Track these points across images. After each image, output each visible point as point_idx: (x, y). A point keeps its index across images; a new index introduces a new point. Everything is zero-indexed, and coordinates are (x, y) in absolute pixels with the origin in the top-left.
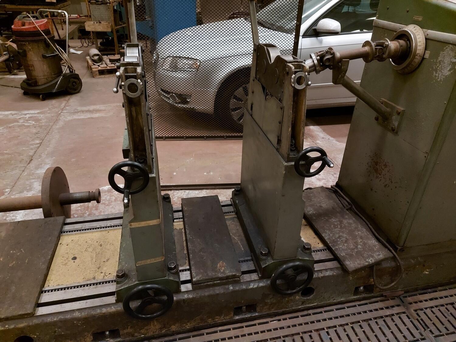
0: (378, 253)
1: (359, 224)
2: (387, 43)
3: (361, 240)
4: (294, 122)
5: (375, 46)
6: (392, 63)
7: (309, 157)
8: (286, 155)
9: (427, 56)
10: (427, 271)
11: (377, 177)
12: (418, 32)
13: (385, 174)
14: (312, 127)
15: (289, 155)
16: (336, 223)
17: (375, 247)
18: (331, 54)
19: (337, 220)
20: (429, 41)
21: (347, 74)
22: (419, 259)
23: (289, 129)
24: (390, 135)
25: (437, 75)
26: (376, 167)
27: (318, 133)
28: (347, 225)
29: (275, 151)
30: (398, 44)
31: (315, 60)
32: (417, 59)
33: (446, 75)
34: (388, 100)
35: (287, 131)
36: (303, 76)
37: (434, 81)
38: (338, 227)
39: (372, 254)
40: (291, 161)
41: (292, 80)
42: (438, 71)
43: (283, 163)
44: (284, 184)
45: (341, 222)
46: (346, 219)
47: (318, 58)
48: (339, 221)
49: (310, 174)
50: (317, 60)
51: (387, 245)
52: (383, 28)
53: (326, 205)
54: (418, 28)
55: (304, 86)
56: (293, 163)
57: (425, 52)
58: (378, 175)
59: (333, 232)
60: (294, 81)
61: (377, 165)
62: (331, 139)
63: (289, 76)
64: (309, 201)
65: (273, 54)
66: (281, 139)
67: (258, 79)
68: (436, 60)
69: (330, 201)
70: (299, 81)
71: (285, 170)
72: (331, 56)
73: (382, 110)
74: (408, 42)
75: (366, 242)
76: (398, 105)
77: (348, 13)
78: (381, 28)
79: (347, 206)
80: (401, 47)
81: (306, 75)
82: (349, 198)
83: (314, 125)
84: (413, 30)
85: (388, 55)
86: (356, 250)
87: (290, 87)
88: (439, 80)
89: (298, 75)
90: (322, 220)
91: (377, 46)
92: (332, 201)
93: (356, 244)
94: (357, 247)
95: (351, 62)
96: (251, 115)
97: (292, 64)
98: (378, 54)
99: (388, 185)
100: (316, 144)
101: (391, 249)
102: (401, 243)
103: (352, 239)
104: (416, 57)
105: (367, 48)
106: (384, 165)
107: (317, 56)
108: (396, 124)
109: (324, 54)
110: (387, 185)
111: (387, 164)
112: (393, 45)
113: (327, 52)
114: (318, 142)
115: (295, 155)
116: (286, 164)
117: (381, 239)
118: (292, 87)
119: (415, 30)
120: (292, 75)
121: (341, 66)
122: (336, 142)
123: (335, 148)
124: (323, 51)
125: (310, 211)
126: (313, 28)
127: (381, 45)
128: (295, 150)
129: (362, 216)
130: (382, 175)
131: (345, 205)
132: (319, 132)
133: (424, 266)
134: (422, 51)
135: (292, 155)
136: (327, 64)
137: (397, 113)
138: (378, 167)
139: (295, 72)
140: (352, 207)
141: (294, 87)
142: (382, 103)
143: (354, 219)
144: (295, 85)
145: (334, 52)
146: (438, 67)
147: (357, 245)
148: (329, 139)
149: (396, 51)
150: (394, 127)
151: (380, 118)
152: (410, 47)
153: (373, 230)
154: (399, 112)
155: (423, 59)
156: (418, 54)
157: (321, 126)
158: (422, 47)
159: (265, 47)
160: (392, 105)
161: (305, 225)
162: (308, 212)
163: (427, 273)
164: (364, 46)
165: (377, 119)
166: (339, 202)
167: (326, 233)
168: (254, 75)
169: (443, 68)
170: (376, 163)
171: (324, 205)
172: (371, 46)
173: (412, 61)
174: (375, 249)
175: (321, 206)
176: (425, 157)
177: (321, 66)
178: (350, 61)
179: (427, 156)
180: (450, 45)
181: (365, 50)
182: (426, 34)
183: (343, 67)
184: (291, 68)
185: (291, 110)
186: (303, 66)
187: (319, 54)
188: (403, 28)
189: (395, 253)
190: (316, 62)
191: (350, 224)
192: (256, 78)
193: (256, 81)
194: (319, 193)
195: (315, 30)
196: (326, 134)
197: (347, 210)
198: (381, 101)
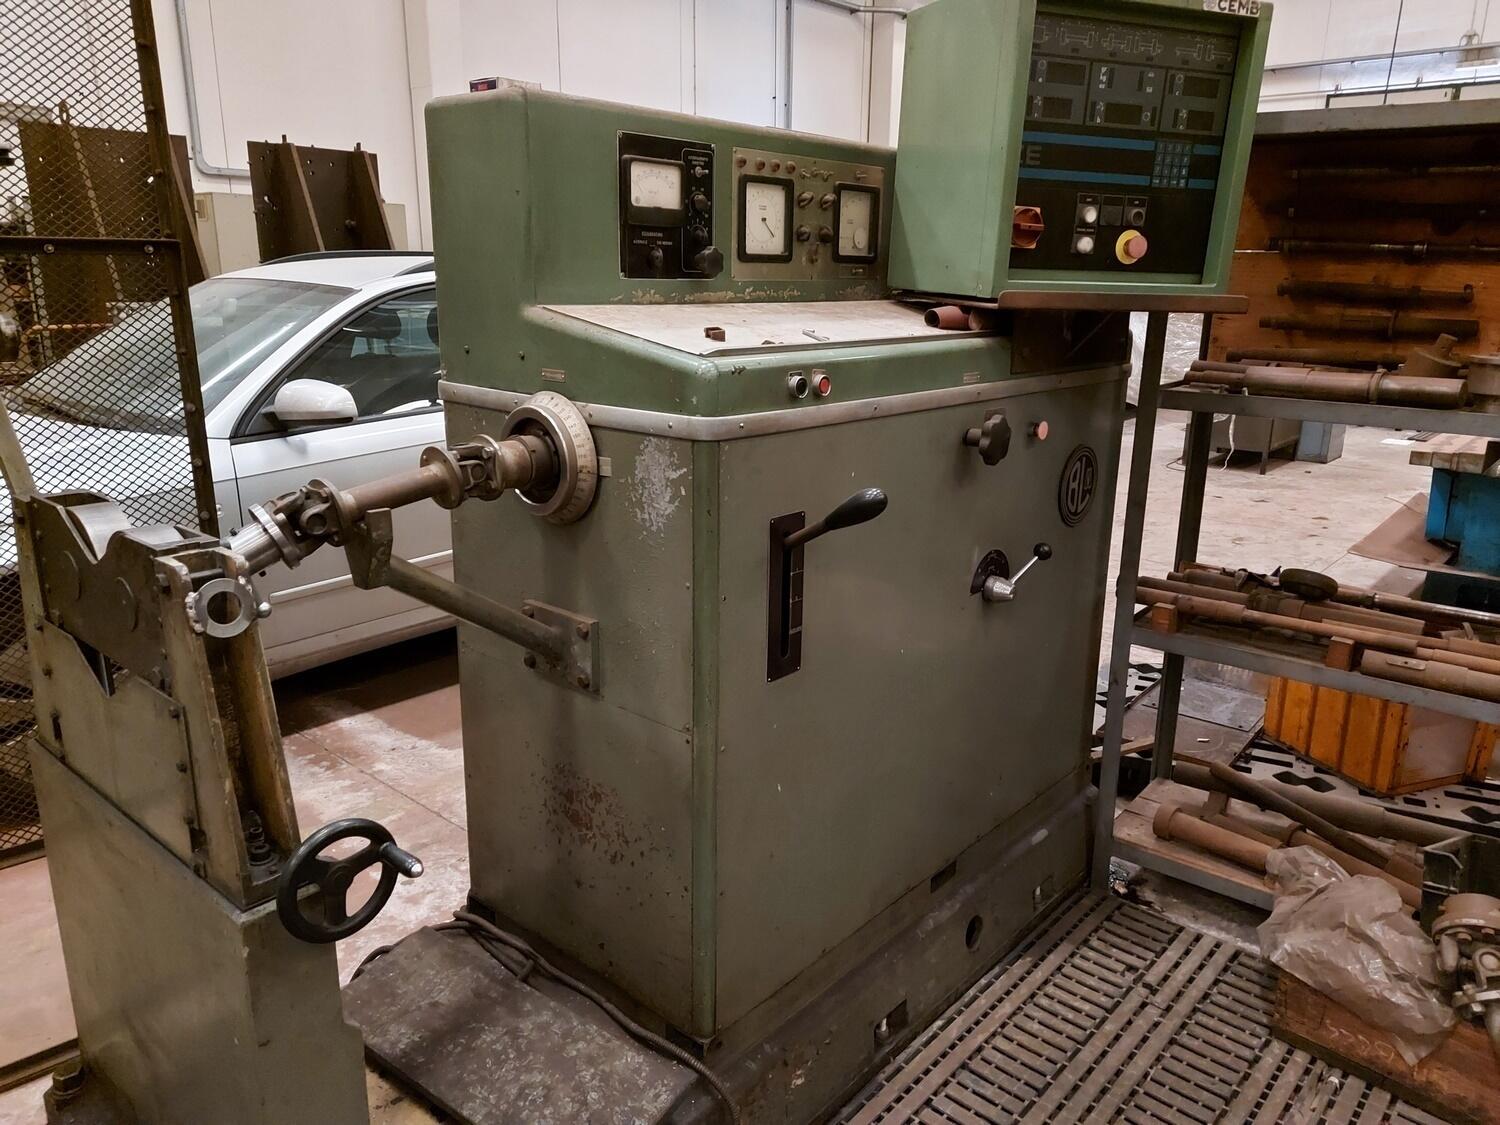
0: (651, 1093)
1: (572, 1014)
2: (489, 449)
3: (592, 1070)
4: (243, 751)
5: (459, 460)
6: (524, 499)
7: (326, 865)
8: (236, 885)
9: (606, 470)
10: (799, 1076)
11: (583, 840)
12: (563, 410)
13: (603, 823)
14: (346, 723)
15: (247, 879)
16: (499, 1047)
17: (639, 1075)
18: (325, 500)
19: (500, 1030)
20: (600, 433)
21: (396, 550)
22: (767, 1047)
23: (224, 783)
24: (581, 702)
25: (646, 516)
26: (573, 807)
27: (374, 737)
28: (534, 1035)
29: (190, 875)
30: (522, 447)
31: (272, 527)
32: (585, 480)
33: (667, 513)
34: (543, 602)
35: (219, 794)
36: (230, 589)
37: (645, 533)
38: (508, 1058)
39: (637, 1104)
40: (264, 899)
41: (191, 613)
42: (646, 506)
43: (233, 917)
44: (255, 993)
45: (514, 1034)
46: (529, 1013)
47: (281, 516)
48: (506, 1033)
49: (352, 924)
50: (280, 525)
51: (672, 1047)
52: (470, 406)
53: (451, 992)
54: (561, 400)
55: (245, 625)
56: (272, 906)
57: (598, 461)
58: (584, 831)
59: (498, 1085)
60: (198, 614)
61: (571, 803)
62: (422, 743)
63: (174, 600)
64: (388, 1000)
65: (99, 528)
66: (205, 827)
67: (56, 620)
68: (633, 479)
69: (463, 972)
70: (220, 609)
71: (247, 943)
72: (323, 507)
73: (537, 634)
74: (547, 438)
75: (607, 1069)
76: (576, 611)
77: (369, 359)
78: (464, 404)
79: (523, 966)
80: (533, 455)
81: (243, 587)
82: (519, 936)
83: (351, 714)
84: (550, 406)
85: (503, 480)
86: (585, 1116)
87: (190, 638)
88: (654, 528)
89: (211, 589)
90: (450, 1053)
91: (463, 458)
92: (468, 969)
93: (580, 1088)
94: (584, 1103)
95: (399, 514)
96: (63, 759)
97: (179, 559)
98: (472, 481)
99: (619, 856)
100: (371, 775)
101: (686, 1055)
102: (707, 1024)
103: (563, 1081)
104: (581, 476)
105: (435, 469)
106: (591, 797)
107: (276, 513)
108: (586, 665)
109: (299, 502)
110: (616, 853)
111: (598, 790)
112: (509, 451)
113: (308, 496)
114: (379, 766)
115: (275, 872)
116: (244, 918)
117: (649, 1035)
118: (198, 634)
119: (557, 405)
120: (186, 595)
121: (369, 531)
122: (438, 751)
123: (442, 773)
124: (294, 493)
125: (396, 1038)
126: (263, 410)
127: (476, 454)
128: (270, 851)
129: (574, 982)
130: (595, 829)
131: (513, 966)
132: (377, 732)
133: (786, 1064)
134: (589, 458)
135: (261, 876)
136: (318, 531)
137: (579, 635)
138: (576, 806)
139: (197, 584)
140: (535, 961)
141: (203, 634)
142: (532, 616)
143: (552, 1004)
144: (205, 625)
145: (331, 493)
146: (642, 495)
147: (585, 1094)
148: (413, 748)
149: (522, 468)
150: (582, 676)
151: (540, 659)
152: (556, 452)
153: (620, 1016)
154: (585, 630)
155: (600, 478)
156: (582, 467)
157: (377, 711)
158: (587, 447)
159: (60, 507)
160: (559, 615)
161: (394, 1102)
162: (394, 1044)
163: (799, 1082)
164: (424, 463)
165: (531, 663)
166: (494, 960)
167: (473, 1098)
168: (40, 610)
169: (654, 496)
170: (569, 796)
171: (444, 997)
172: (445, 461)
173: (573, 487)
174: (641, 1083)
175: (435, 1005)
176: (688, 742)
177: (298, 540)
178: (394, 512)
179: (690, 739)
180: (651, 438)
181: (431, 473)
182: (587, 415)
183: (374, 535)
184: (172, 572)
185: (212, 716)
186: (223, 556)
187: (281, 504)
188: (522, 404)
189: (699, 1065)
190: (275, 531)
191: (543, 1027)
192: (48, 617)
193: (52, 630)
194: (418, 956)
195: (271, 416)
196: (400, 734)
197: (525, 980)
198: (527, 608)
